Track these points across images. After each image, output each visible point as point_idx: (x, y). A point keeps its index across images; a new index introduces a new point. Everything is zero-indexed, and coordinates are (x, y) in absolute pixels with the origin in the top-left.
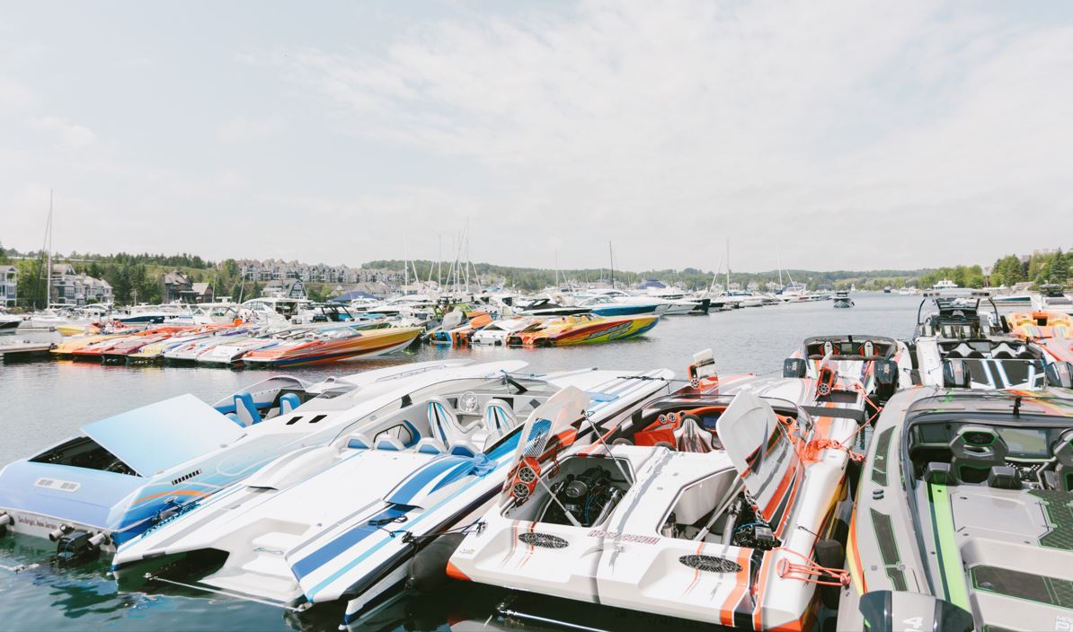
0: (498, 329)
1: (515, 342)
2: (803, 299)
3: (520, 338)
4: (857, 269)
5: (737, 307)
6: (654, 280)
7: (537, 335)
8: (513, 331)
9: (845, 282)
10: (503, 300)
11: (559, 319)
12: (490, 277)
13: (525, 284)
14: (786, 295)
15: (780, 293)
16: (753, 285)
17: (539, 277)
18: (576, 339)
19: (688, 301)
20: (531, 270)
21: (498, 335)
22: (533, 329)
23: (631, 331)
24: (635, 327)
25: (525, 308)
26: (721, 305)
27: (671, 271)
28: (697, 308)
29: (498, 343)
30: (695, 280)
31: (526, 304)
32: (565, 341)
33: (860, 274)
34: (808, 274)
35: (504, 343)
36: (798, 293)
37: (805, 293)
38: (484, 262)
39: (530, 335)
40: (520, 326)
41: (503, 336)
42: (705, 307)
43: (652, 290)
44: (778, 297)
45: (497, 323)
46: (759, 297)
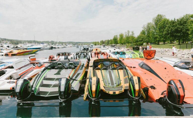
0: (2, 52)
1: (7, 55)
2: (71, 47)
3: (8, 54)
4: (81, 42)
5: (59, 48)
6: (42, 43)
7: (12, 53)
8: (6, 53)
9: (79, 44)
10: (7, 46)
11: (17, 50)
12: (6, 41)
13: (15, 43)
14: (68, 46)
15: (67, 45)
16: (64, 44)
17: (19, 42)
18: (21, 54)
19: (48, 47)
20: (17, 40)
21: (2, 54)
22: (11, 52)
23: (33, 52)
24: (34, 52)
25: (12, 48)
26: (55, 48)
27: (48, 41)
28: (50, 48)
29: (2, 55)
30: (53, 43)
31: (12, 47)
32: (18, 54)
33: (82, 43)
34: (74, 42)
35: (4, 55)
36: (70, 46)
37: (71, 46)
38: (5, 38)
39: (10, 53)
40: (8, 51)
41: (4, 54)
42: (52, 48)
43: (42, 45)
44: (67, 46)
45: (2, 51)
46: (63, 46)
